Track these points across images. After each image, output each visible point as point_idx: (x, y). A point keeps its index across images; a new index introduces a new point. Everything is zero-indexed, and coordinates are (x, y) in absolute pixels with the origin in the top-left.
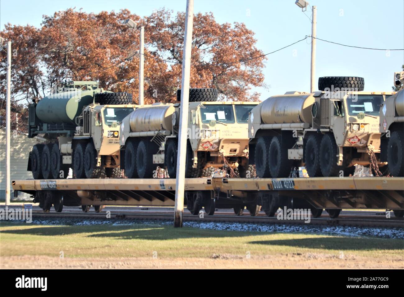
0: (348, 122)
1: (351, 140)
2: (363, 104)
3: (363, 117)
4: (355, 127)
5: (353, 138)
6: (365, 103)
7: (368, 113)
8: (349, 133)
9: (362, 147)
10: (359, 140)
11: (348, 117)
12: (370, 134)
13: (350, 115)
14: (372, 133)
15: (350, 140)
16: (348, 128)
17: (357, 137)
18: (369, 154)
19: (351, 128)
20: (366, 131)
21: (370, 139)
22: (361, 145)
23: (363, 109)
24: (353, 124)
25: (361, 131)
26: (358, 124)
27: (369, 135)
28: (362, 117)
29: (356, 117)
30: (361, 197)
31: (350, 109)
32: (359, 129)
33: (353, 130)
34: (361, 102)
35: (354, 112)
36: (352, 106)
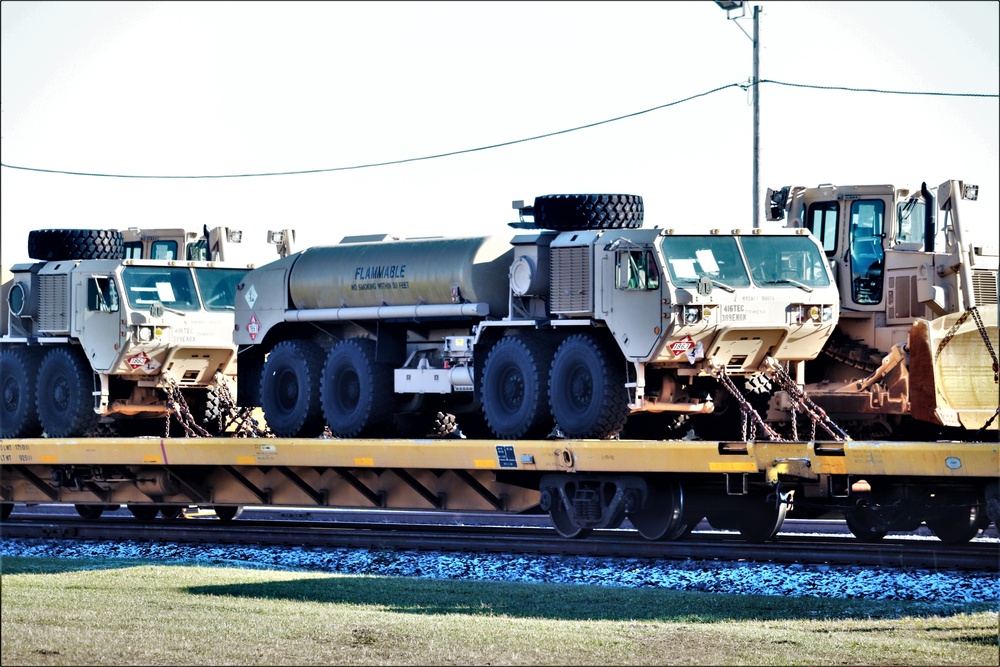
0: (130, 322)
1: (132, 362)
2: (155, 286)
3: (162, 313)
4: (145, 333)
5: (137, 356)
6: (157, 284)
7: (165, 303)
8: (132, 345)
9: (149, 376)
10: (148, 361)
11: (129, 311)
12: (171, 348)
13: (132, 307)
14: (176, 346)
15: (129, 360)
16: (129, 335)
17: (144, 354)
18: (166, 390)
19: (135, 335)
20: (164, 343)
21: (170, 359)
22: (149, 372)
23: (154, 296)
24: (141, 327)
25: (154, 343)
26: (151, 328)
27: (168, 351)
28: (158, 312)
29: (146, 313)
30: (154, 481)
31: (132, 297)
32: (152, 337)
33: (141, 339)
34: (151, 283)
35: (139, 301)
36: (133, 289)
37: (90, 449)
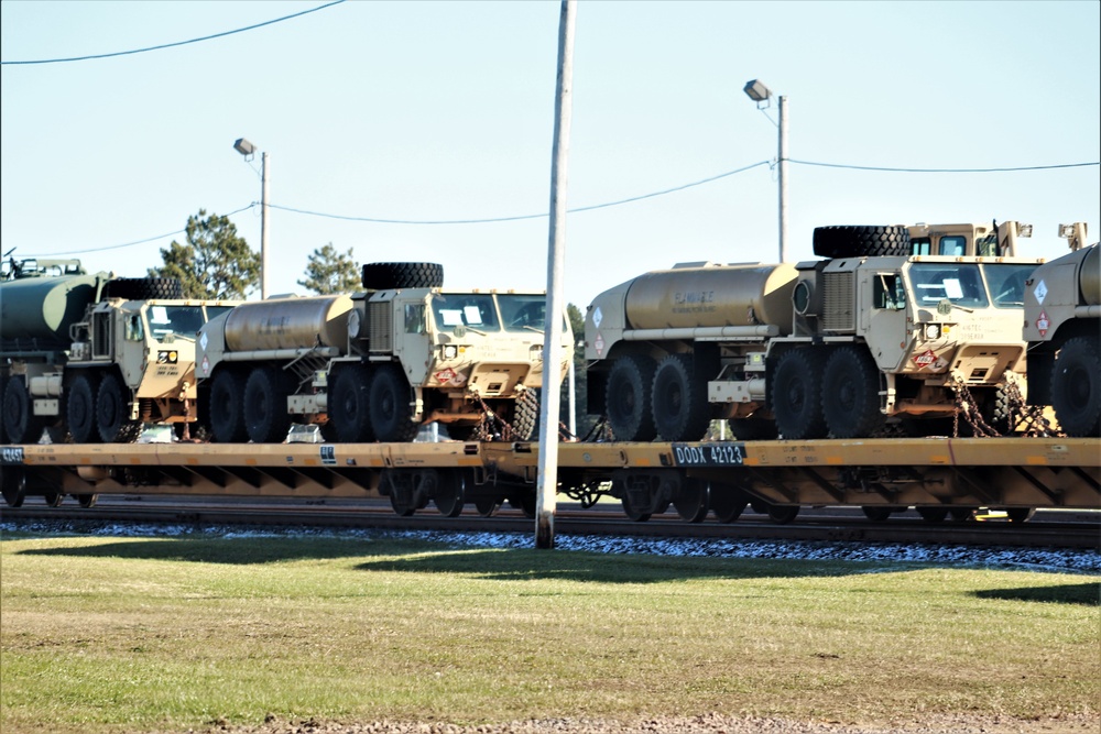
0: (916, 320)
1: (919, 360)
2: (942, 283)
3: (949, 311)
4: (931, 331)
5: (924, 354)
6: (945, 281)
7: (953, 300)
8: (919, 343)
9: (937, 374)
10: (935, 359)
11: (915, 308)
12: (959, 346)
13: (919, 305)
14: (964, 344)
15: (916, 359)
16: (916, 333)
17: (932, 352)
18: (954, 389)
19: (922, 333)
20: (951, 341)
21: (958, 358)
22: (936, 370)
23: (941, 293)
24: (929, 325)
25: (942, 341)
26: (939, 325)
27: (956, 349)
28: (945, 310)
29: (933, 311)
30: (941, 482)
31: (919, 294)
32: (939, 335)
33: (928, 337)
34: (938, 279)
35: (926, 298)
36: (920, 286)
37: (876, 449)
